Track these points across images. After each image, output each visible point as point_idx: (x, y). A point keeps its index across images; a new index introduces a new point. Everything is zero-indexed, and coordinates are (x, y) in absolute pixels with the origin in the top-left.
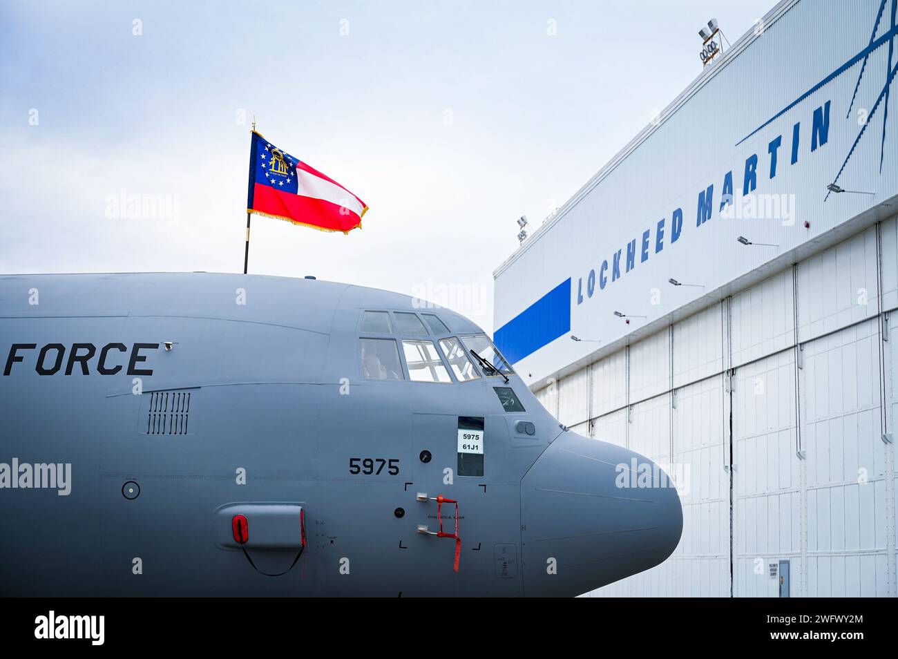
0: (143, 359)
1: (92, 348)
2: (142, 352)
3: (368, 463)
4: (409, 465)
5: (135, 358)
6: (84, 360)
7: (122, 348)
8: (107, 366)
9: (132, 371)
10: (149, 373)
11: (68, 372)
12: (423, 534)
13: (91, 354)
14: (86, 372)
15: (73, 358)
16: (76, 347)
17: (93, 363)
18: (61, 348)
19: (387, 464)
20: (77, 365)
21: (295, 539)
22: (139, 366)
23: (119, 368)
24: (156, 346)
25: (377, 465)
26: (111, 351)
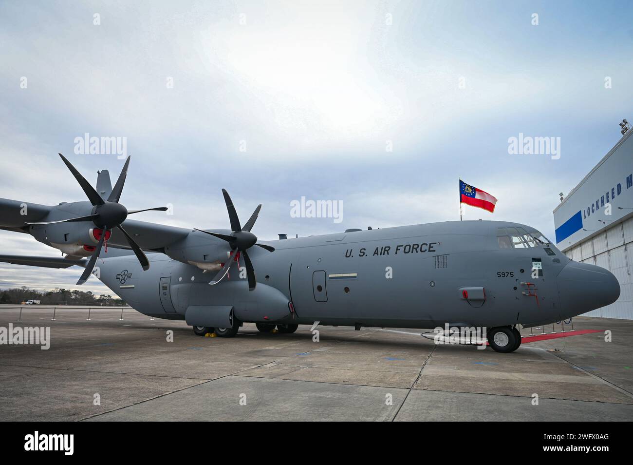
0: (432, 247)
1: (418, 245)
2: (432, 245)
3: (504, 274)
4: (517, 274)
5: (430, 247)
6: (416, 249)
7: (426, 244)
8: (422, 250)
9: (429, 251)
10: (434, 251)
11: (412, 252)
12: (524, 294)
13: (418, 247)
14: (417, 252)
15: (413, 248)
16: (414, 245)
17: (419, 249)
18: (410, 246)
19: (509, 274)
20: (414, 250)
21: (482, 297)
22: (431, 249)
23: (426, 250)
24: (436, 243)
25: (506, 274)
26: (423, 246)
